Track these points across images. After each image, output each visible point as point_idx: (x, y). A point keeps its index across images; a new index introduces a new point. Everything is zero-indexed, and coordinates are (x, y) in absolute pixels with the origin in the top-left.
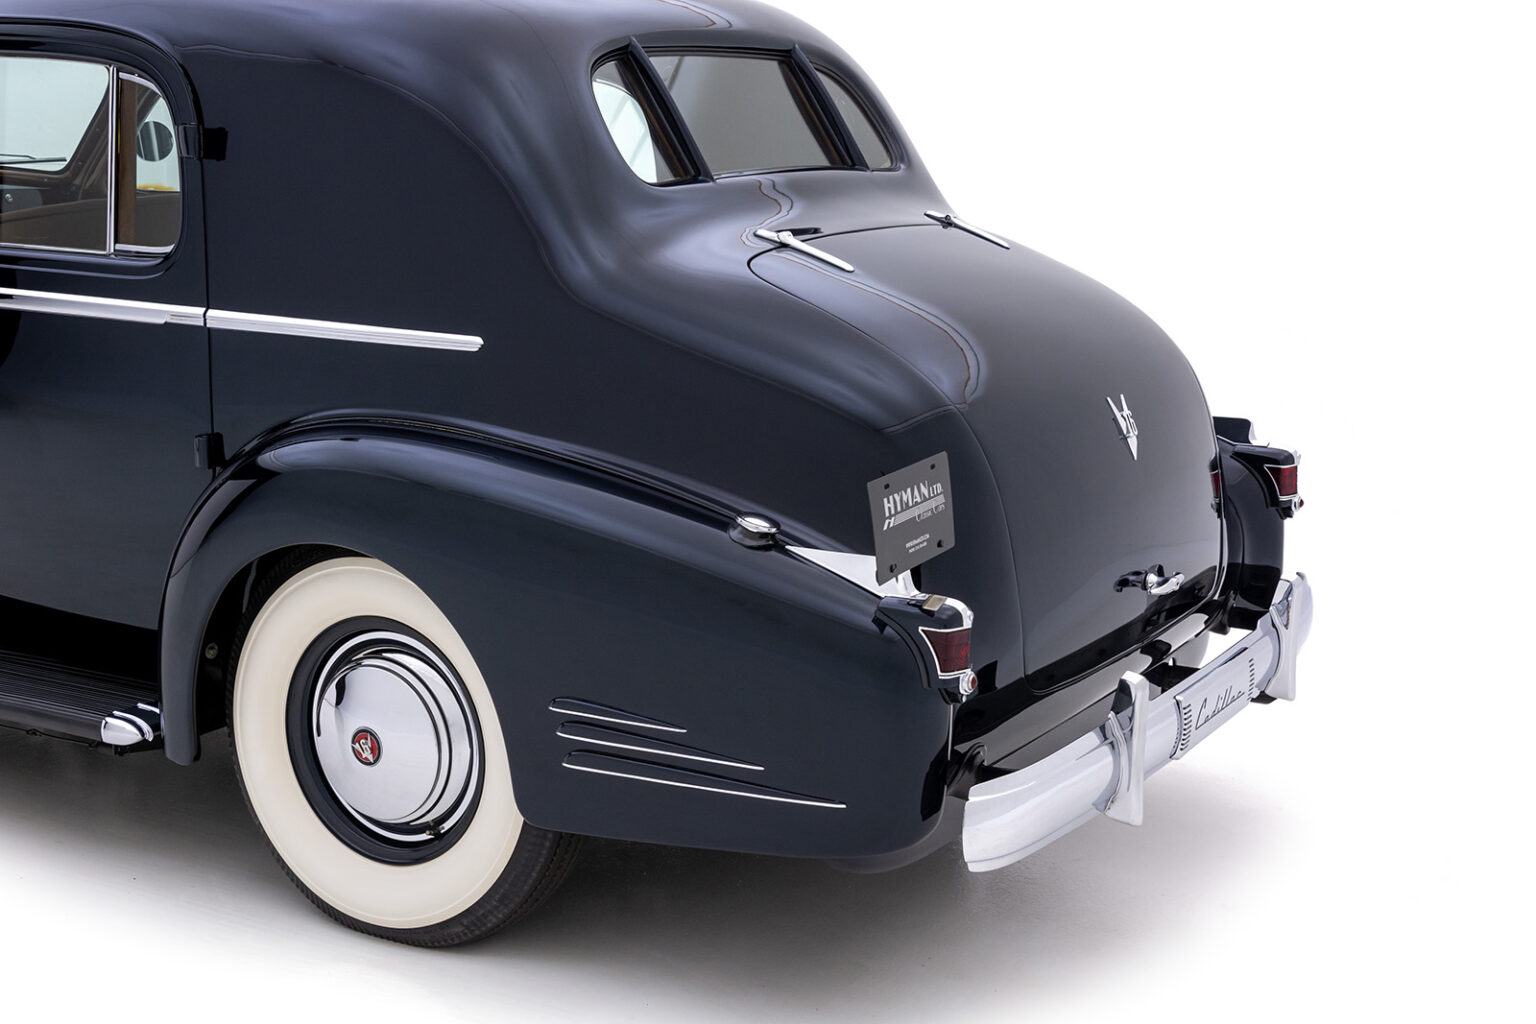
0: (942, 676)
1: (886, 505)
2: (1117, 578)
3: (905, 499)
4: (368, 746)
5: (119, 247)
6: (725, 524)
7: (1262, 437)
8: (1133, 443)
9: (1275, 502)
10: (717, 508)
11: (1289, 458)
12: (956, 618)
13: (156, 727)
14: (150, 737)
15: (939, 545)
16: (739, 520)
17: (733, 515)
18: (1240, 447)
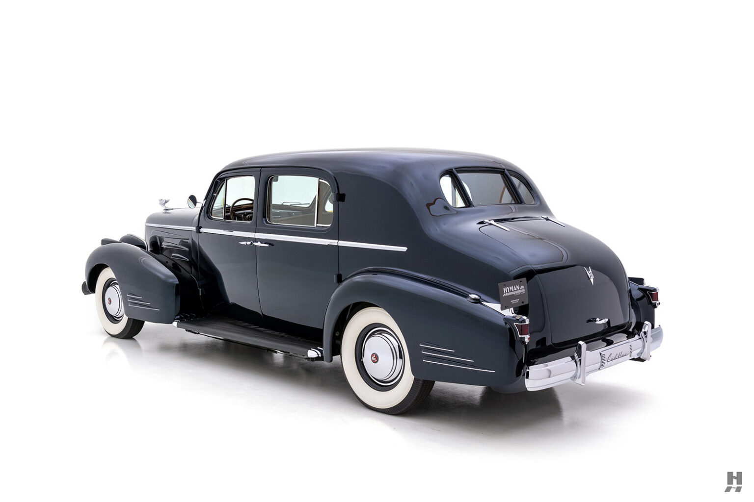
0: (520, 336)
1: (504, 290)
2: (587, 319)
3: (511, 289)
4: (376, 358)
5: (318, 225)
6: (466, 296)
7: (648, 283)
8: (592, 280)
9: (651, 303)
10: (465, 293)
11: (655, 290)
12: (524, 321)
13: (322, 353)
14: (320, 356)
15: (523, 303)
16: (470, 295)
17: (468, 294)
18: (641, 286)
